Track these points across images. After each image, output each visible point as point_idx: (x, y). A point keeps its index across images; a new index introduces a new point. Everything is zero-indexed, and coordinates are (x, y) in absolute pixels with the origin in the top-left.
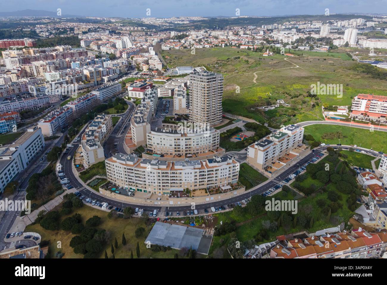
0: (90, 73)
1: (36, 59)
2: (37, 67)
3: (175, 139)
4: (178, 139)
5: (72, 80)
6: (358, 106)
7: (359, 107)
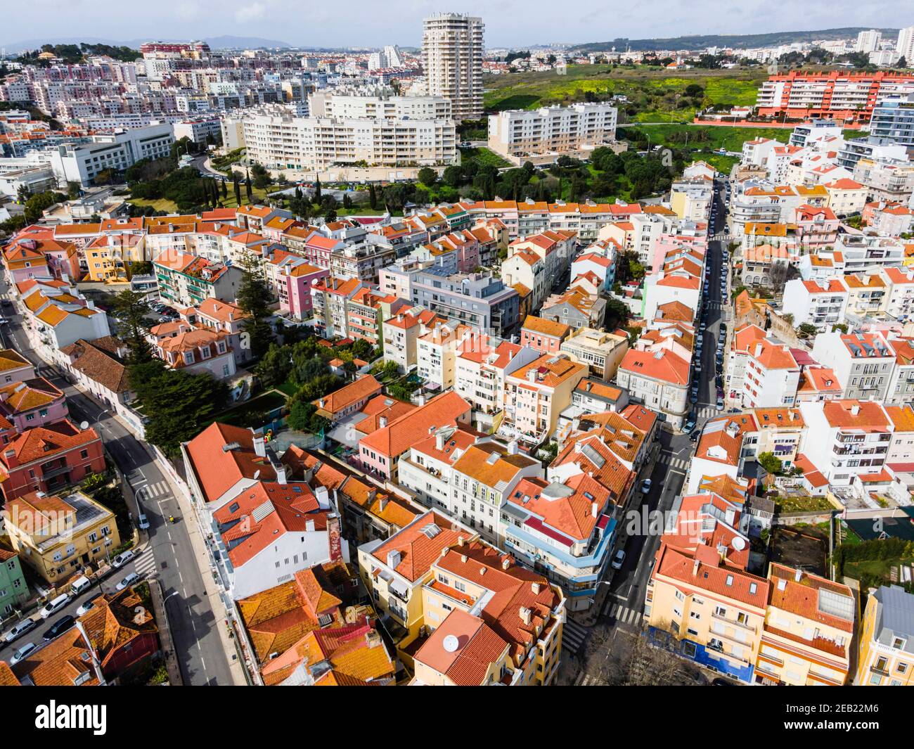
0: (293, 88)
1: (201, 65)
2: (199, 76)
3: (367, 105)
4: (374, 106)
5: (256, 97)
6: (768, 98)
7: (770, 100)
